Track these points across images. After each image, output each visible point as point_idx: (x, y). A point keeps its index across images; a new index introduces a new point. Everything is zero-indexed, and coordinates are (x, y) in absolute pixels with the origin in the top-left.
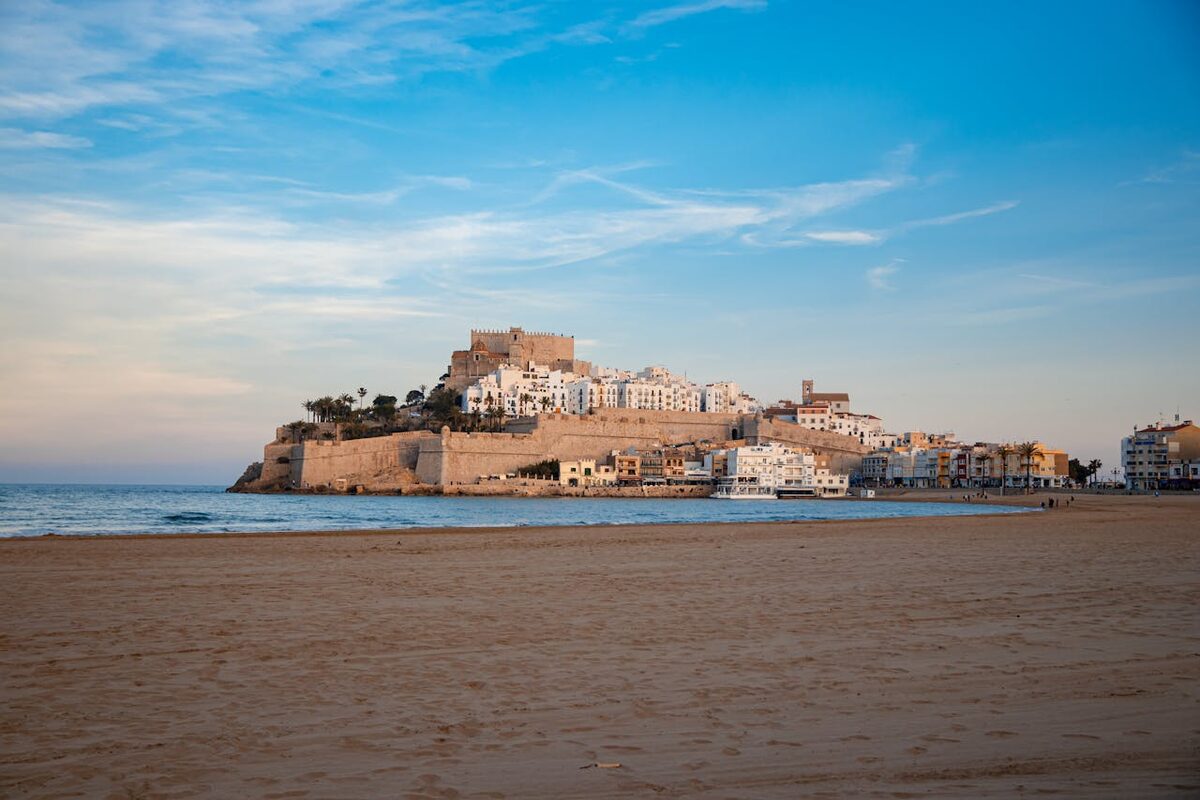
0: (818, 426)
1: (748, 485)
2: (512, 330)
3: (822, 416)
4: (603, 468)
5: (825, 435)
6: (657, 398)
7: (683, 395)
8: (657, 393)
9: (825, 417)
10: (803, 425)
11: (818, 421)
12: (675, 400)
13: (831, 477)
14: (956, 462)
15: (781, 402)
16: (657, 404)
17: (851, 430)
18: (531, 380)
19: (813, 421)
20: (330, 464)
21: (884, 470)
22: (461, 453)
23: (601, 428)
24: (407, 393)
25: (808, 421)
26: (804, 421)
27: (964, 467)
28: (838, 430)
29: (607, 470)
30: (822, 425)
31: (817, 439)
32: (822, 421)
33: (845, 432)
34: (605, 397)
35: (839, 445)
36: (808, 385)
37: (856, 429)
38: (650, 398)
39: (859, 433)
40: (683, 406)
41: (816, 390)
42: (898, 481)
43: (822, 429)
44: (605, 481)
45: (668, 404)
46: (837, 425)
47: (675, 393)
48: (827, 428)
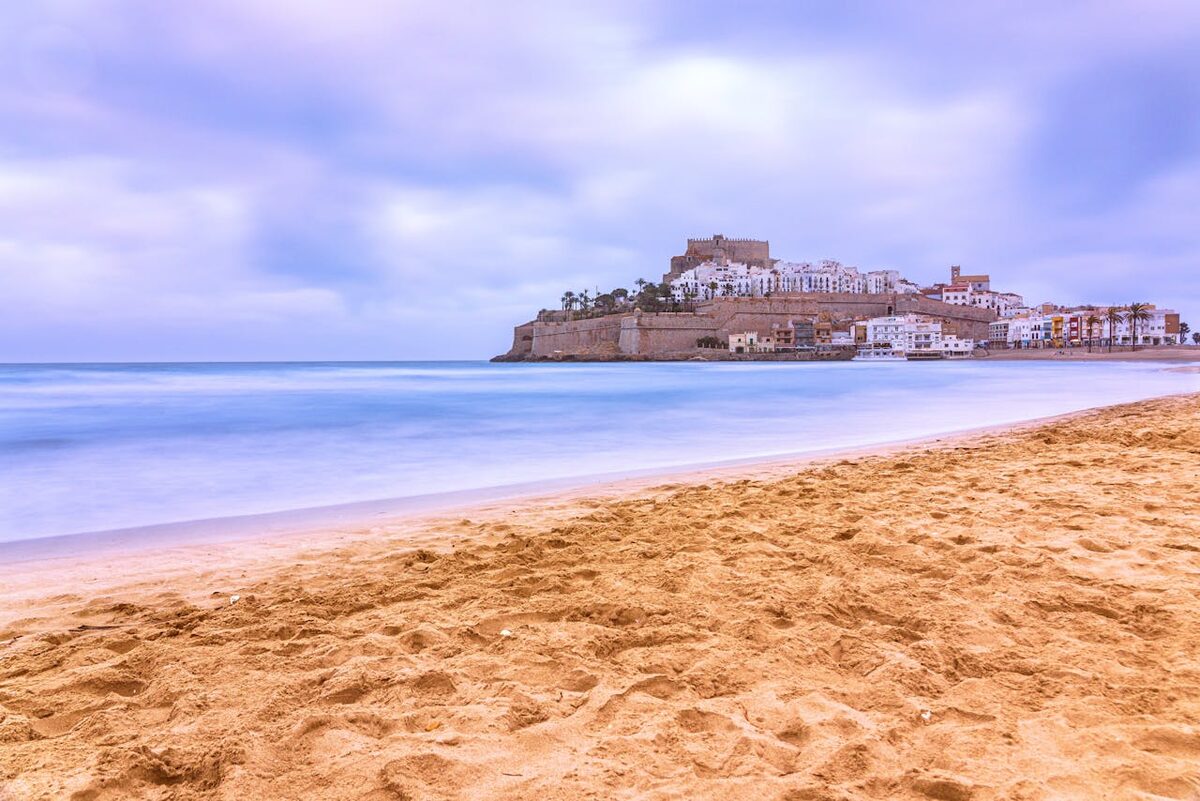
0: (960, 302)
1: (881, 350)
2: (715, 237)
3: (964, 293)
4: (764, 339)
5: (964, 309)
6: (824, 284)
7: (847, 281)
8: (824, 279)
9: (967, 294)
10: (948, 301)
11: (960, 297)
12: (840, 285)
13: (957, 342)
14: (1068, 325)
15: (936, 285)
16: (825, 288)
17: (989, 304)
18: (723, 272)
19: (956, 298)
20: (555, 340)
21: (1005, 335)
22: (650, 329)
23: (768, 307)
24: (621, 287)
25: (952, 298)
26: (948, 298)
27: (1075, 329)
28: (978, 304)
29: (768, 340)
30: (964, 301)
31: (958, 312)
32: (964, 297)
33: (984, 305)
34: (781, 284)
35: (977, 316)
36: (956, 270)
37: (993, 304)
38: (818, 284)
39: (996, 307)
40: (847, 289)
41: (963, 273)
42: (1018, 344)
43: (964, 304)
44: (765, 348)
45: (835, 288)
46: (977, 301)
47: (840, 279)
48: (967, 303)
